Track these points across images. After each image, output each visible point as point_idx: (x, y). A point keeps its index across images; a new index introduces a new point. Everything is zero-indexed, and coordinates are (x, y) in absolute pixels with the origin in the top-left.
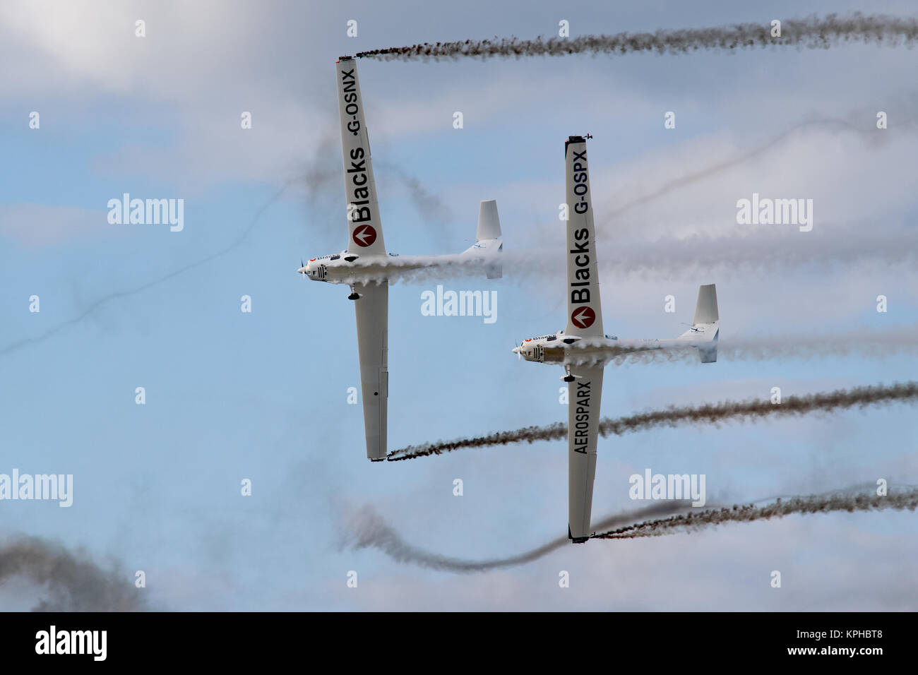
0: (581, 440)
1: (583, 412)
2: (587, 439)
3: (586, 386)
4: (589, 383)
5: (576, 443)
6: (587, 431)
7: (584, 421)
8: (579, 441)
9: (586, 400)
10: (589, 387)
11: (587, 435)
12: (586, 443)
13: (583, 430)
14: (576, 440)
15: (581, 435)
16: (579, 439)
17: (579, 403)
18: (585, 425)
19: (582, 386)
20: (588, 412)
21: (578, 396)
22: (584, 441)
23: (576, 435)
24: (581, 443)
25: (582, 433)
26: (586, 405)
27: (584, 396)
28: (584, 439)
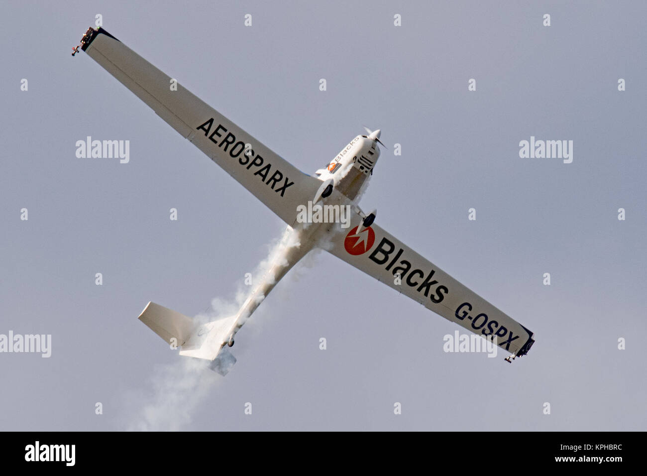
0: (220, 135)
1: (254, 162)
2: (216, 142)
3: (283, 189)
4: (282, 195)
5: (220, 127)
6: (225, 150)
7: (241, 156)
8: (220, 131)
9: (264, 177)
10: (277, 191)
11: (220, 146)
12: (211, 138)
13: (231, 146)
14: (225, 130)
15: (226, 140)
16: (224, 135)
17: (269, 167)
18: (234, 153)
19: (286, 186)
20: (248, 168)
21: (278, 172)
22: (215, 137)
23: (230, 134)
24: (216, 132)
25: (229, 143)
26: (259, 173)
27: (273, 178)
28: (220, 140)
